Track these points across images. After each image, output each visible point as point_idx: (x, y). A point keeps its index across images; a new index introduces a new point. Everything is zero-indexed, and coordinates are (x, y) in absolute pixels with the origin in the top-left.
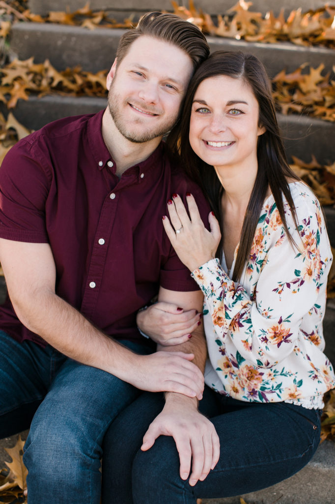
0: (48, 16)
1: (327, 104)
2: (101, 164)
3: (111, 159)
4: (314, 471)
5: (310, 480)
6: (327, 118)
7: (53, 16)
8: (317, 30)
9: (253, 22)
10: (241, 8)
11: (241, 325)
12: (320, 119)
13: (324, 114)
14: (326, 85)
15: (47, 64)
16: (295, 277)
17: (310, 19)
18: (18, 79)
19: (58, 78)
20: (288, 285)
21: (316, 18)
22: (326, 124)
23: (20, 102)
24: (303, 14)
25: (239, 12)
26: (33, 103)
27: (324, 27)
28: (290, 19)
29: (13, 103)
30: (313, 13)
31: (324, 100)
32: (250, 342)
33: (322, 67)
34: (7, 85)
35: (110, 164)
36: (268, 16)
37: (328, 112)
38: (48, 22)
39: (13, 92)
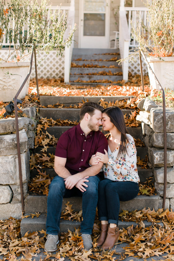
0: (47, 106)
1: (129, 123)
2: (81, 134)
3: (84, 133)
4: (138, 200)
5: (138, 202)
6: (129, 126)
7: (49, 106)
8: (123, 105)
9: (106, 104)
10: (102, 101)
11: (123, 165)
12: (127, 127)
13: (128, 126)
14: (127, 119)
15: (51, 119)
16: (133, 154)
17: (121, 102)
18: (45, 122)
19: (55, 122)
20: (132, 155)
21: (122, 102)
22: (129, 128)
23: (48, 128)
24: (119, 101)
25: (101, 102)
26: (51, 128)
27: (125, 104)
28: (115, 103)
29: (46, 129)
30: (122, 101)
31: (128, 122)
32: (126, 168)
33: (126, 114)
34: (43, 124)
35: (84, 134)
36: (110, 102)
37: (129, 125)
38: (48, 108)
39: (45, 126)
